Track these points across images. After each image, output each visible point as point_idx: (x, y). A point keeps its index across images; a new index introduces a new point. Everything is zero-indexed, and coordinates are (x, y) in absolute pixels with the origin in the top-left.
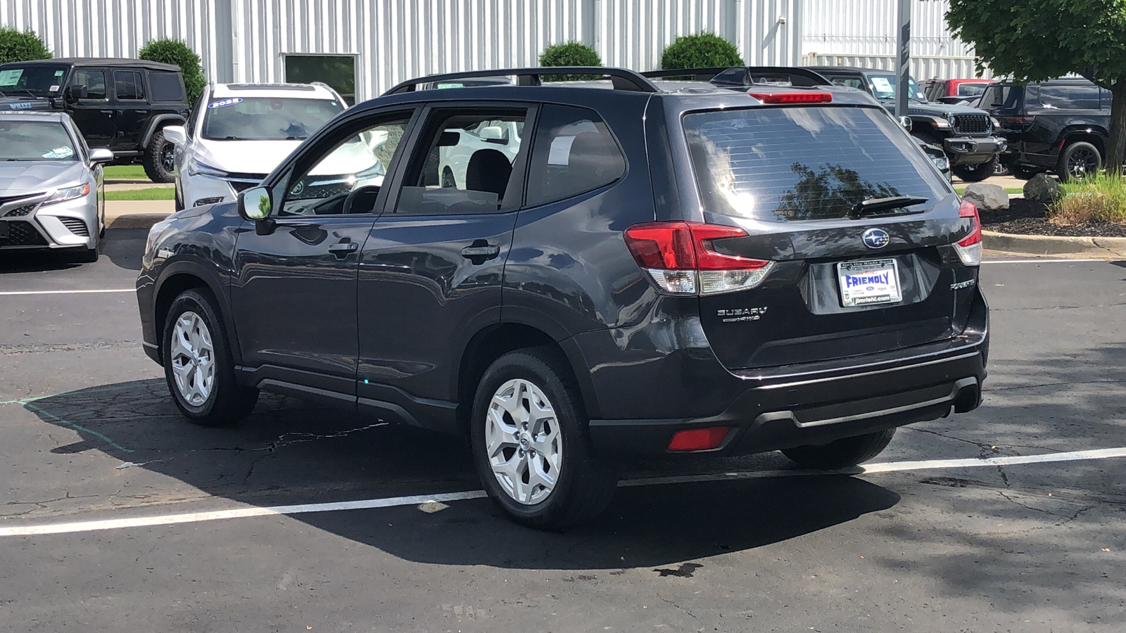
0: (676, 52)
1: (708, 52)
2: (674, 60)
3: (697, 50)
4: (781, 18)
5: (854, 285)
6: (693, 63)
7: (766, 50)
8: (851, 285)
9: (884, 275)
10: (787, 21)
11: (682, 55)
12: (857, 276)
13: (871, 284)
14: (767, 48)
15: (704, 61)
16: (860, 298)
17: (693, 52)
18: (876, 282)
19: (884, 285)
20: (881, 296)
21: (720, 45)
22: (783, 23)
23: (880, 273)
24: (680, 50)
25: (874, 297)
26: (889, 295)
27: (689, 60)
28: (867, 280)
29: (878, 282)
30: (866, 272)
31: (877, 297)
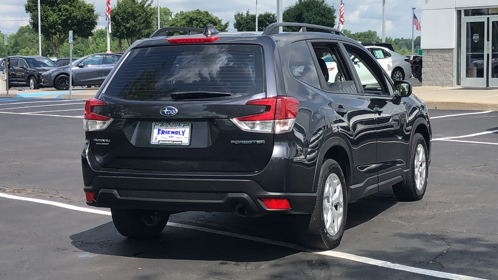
5: (162, 134)
8: (160, 134)
9: (182, 131)
12: (165, 130)
13: (173, 135)
16: (162, 141)
18: (176, 134)
19: (182, 136)
20: (176, 141)
23: (180, 129)
25: (171, 141)
26: (181, 141)
28: (170, 133)
29: (177, 134)
30: (171, 128)
31: (173, 141)
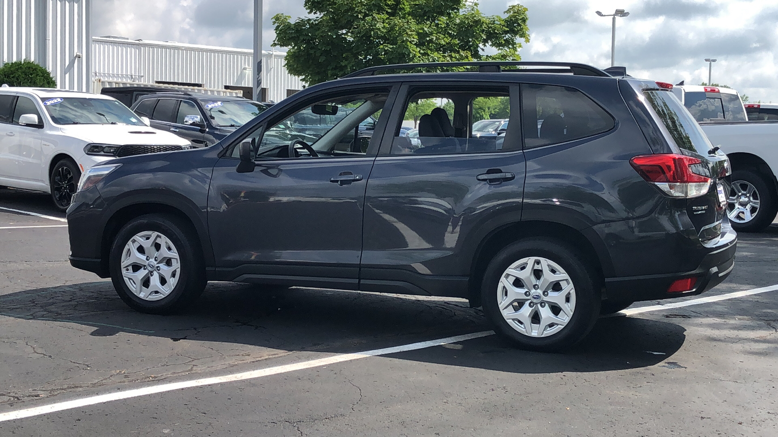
0: (6, 73)
1: (31, 74)
2: (5, 79)
3: (23, 72)
4: (78, 54)
6: (21, 82)
7: (67, 76)
10: (82, 56)
11: (12, 76)
14: (68, 73)
15: (28, 80)
17: (20, 73)
21: (40, 70)
22: (80, 57)
24: (10, 72)
27: (17, 79)
